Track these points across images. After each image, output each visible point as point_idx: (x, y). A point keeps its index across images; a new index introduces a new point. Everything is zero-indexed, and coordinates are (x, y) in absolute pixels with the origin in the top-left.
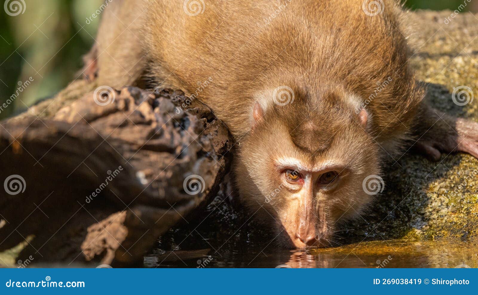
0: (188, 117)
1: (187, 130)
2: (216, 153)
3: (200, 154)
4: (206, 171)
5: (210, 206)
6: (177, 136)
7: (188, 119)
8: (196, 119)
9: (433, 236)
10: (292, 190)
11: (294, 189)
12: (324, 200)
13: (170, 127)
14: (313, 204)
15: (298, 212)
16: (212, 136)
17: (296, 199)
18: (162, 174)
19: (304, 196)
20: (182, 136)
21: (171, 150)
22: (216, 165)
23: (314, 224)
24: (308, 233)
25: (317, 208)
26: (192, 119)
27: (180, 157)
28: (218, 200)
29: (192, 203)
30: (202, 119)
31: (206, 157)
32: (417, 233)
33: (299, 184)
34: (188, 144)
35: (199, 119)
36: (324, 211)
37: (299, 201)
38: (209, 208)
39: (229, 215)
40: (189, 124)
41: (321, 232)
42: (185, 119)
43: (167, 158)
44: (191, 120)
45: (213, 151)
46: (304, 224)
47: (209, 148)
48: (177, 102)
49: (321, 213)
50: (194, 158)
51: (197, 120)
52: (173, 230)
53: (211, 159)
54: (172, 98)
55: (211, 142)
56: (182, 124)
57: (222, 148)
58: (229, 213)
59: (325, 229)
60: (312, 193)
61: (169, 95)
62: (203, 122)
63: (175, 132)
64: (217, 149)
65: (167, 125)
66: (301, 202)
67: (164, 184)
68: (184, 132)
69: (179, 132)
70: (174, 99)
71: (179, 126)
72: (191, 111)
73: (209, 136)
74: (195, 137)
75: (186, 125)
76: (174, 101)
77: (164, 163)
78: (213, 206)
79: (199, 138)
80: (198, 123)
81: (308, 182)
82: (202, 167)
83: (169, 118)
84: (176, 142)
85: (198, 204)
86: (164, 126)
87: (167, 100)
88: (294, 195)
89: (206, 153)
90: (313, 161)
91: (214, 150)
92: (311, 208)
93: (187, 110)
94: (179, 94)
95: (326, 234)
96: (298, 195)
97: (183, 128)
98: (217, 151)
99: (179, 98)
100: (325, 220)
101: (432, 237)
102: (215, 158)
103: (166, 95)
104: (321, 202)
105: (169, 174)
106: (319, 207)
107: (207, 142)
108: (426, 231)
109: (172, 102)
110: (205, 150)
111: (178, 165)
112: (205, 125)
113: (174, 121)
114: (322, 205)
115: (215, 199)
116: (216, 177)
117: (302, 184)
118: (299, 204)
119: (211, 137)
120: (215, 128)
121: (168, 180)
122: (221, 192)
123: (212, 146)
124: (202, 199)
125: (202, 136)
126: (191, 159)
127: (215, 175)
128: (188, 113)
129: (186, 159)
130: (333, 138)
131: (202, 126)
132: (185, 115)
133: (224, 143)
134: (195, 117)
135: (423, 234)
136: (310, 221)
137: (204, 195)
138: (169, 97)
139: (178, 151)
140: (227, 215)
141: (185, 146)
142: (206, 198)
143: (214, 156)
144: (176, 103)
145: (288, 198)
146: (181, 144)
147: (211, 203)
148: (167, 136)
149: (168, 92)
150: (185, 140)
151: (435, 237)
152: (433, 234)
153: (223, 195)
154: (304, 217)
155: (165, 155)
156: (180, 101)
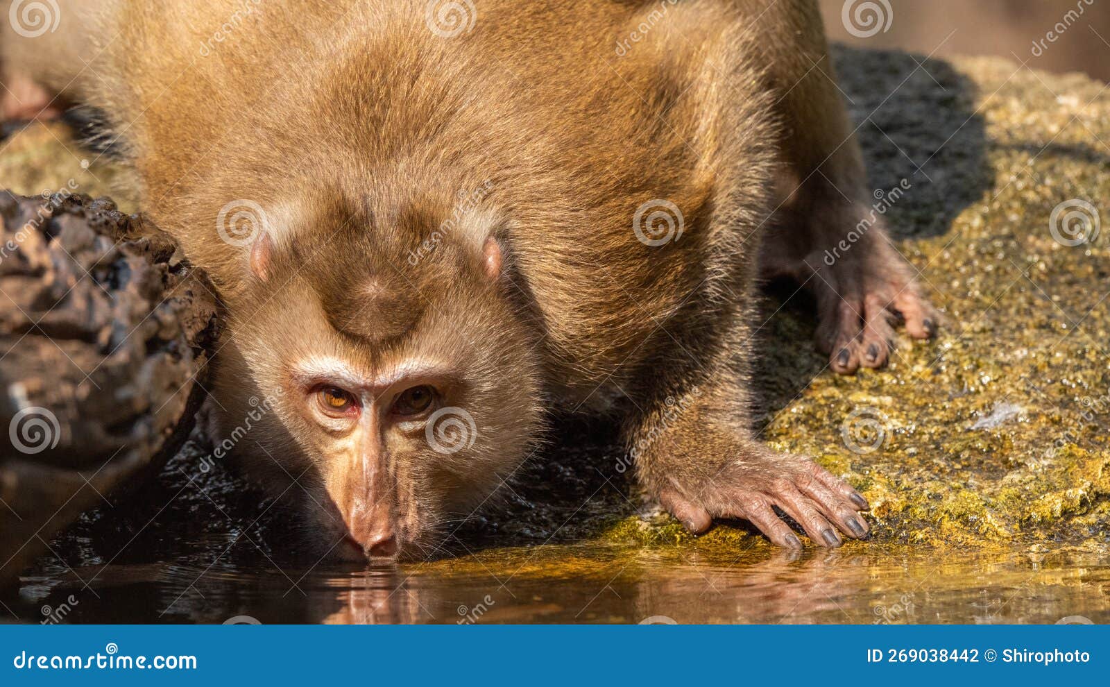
0: (127, 261)
1: (124, 288)
2: (188, 342)
3: (153, 345)
4: (166, 383)
5: (172, 464)
6: (101, 305)
7: (126, 266)
8: (144, 265)
9: (678, 536)
10: (334, 431)
11: (338, 428)
12: (408, 452)
13: (86, 285)
14: (382, 462)
15: (349, 480)
16: (180, 303)
17: (345, 450)
18: (66, 390)
19: (360, 444)
20: (112, 304)
21: (86, 336)
22: (189, 370)
23: (387, 508)
24: (371, 528)
25: (391, 470)
26: (136, 265)
27: (107, 350)
28: (190, 449)
29: (135, 457)
30: (158, 266)
31: (167, 351)
32: (641, 529)
33: (349, 417)
34: (124, 321)
35: (150, 264)
36: (409, 476)
37: (351, 456)
38: (171, 468)
39: (217, 484)
40: (129, 276)
41: (402, 526)
42: (119, 264)
43: (77, 353)
44: (132, 267)
45: (183, 337)
46: (362, 508)
47: (173, 332)
48: (100, 225)
49: (402, 482)
50: (140, 354)
51: (147, 268)
52: (86, 518)
53: (177, 355)
54: (90, 216)
55: (177, 318)
56: (111, 276)
57: (202, 332)
58: (217, 480)
59: (411, 519)
60: (379, 436)
61: (84, 209)
62: (159, 272)
63: (96, 295)
64: (190, 334)
65: (78, 277)
66: (355, 459)
67: (72, 413)
68: (117, 295)
69: (105, 295)
70: (94, 219)
71: (106, 279)
72: (132, 245)
73: (172, 304)
74: (143, 305)
75: (122, 278)
76: (93, 223)
77: (70, 365)
78: (181, 463)
79: (152, 308)
80: (149, 275)
81: (367, 414)
82: (157, 374)
83: (83, 262)
84: (99, 317)
85: (147, 458)
86: (71, 281)
87: (79, 222)
88: (340, 444)
89: (165, 342)
90: (375, 362)
91: (185, 336)
92: (377, 471)
93: (124, 244)
94: (105, 208)
95: (415, 530)
96: (348, 442)
97: (115, 284)
98: (190, 338)
99: (105, 217)
100: (411, 498)
101: (675, 538)
102: (188, 353)
103: (76, 209)
104: (400, 456)
105: (83, 391)
106: (397, 467)
107: (168, 318)
108: (662, 524)
109: (90, 226)
110: (163, 335)
111: (104, 370)
112: (164, 279)
113: (95, 268)
114: (405, 463)
115: (185, 447)
116: (189, 398)
117: (355, 417)
118: (351, 462)
119: (177, 307)
120: (188, 285)
121: (81, 406)
122: (197, 430)
123: (180, 326)
124: (157, 447)
125: (159, 305)
126: (132, 356)
127: (187, 393)
128: (125, 251)
129: (121, 357)
130: (421, 312)
131: (157, 282)
132: (120, 255)
133: (207, 320)
134: (142, 259)
135: (656, 531)
136: (375, 501)
137: (162, 439)
138: (82, 215)
139: (104, 337)
140: (212, 484)
141: (119, 328)
142: (165, 445)
143: (184, 351)
144: (99, 229)
145: (327, 450)
146: (109, 322)
147: (176, 457)
148: (78, 303)
149: (79, 203)
150: (120, 314)
151: (682, 538)
152: (676, 531)
153: (201, 436)
154: (362, 492)
155: (74, 346)
156: (107, 223)
